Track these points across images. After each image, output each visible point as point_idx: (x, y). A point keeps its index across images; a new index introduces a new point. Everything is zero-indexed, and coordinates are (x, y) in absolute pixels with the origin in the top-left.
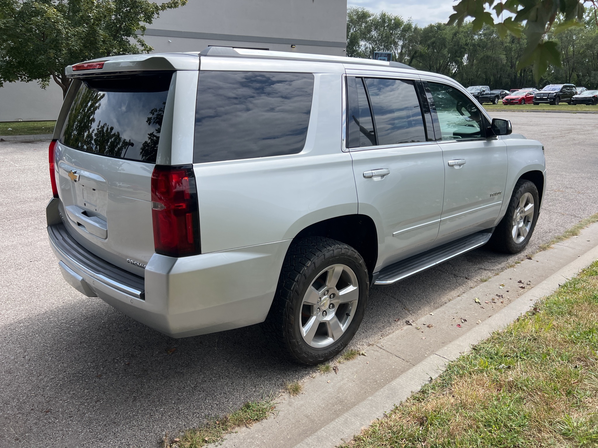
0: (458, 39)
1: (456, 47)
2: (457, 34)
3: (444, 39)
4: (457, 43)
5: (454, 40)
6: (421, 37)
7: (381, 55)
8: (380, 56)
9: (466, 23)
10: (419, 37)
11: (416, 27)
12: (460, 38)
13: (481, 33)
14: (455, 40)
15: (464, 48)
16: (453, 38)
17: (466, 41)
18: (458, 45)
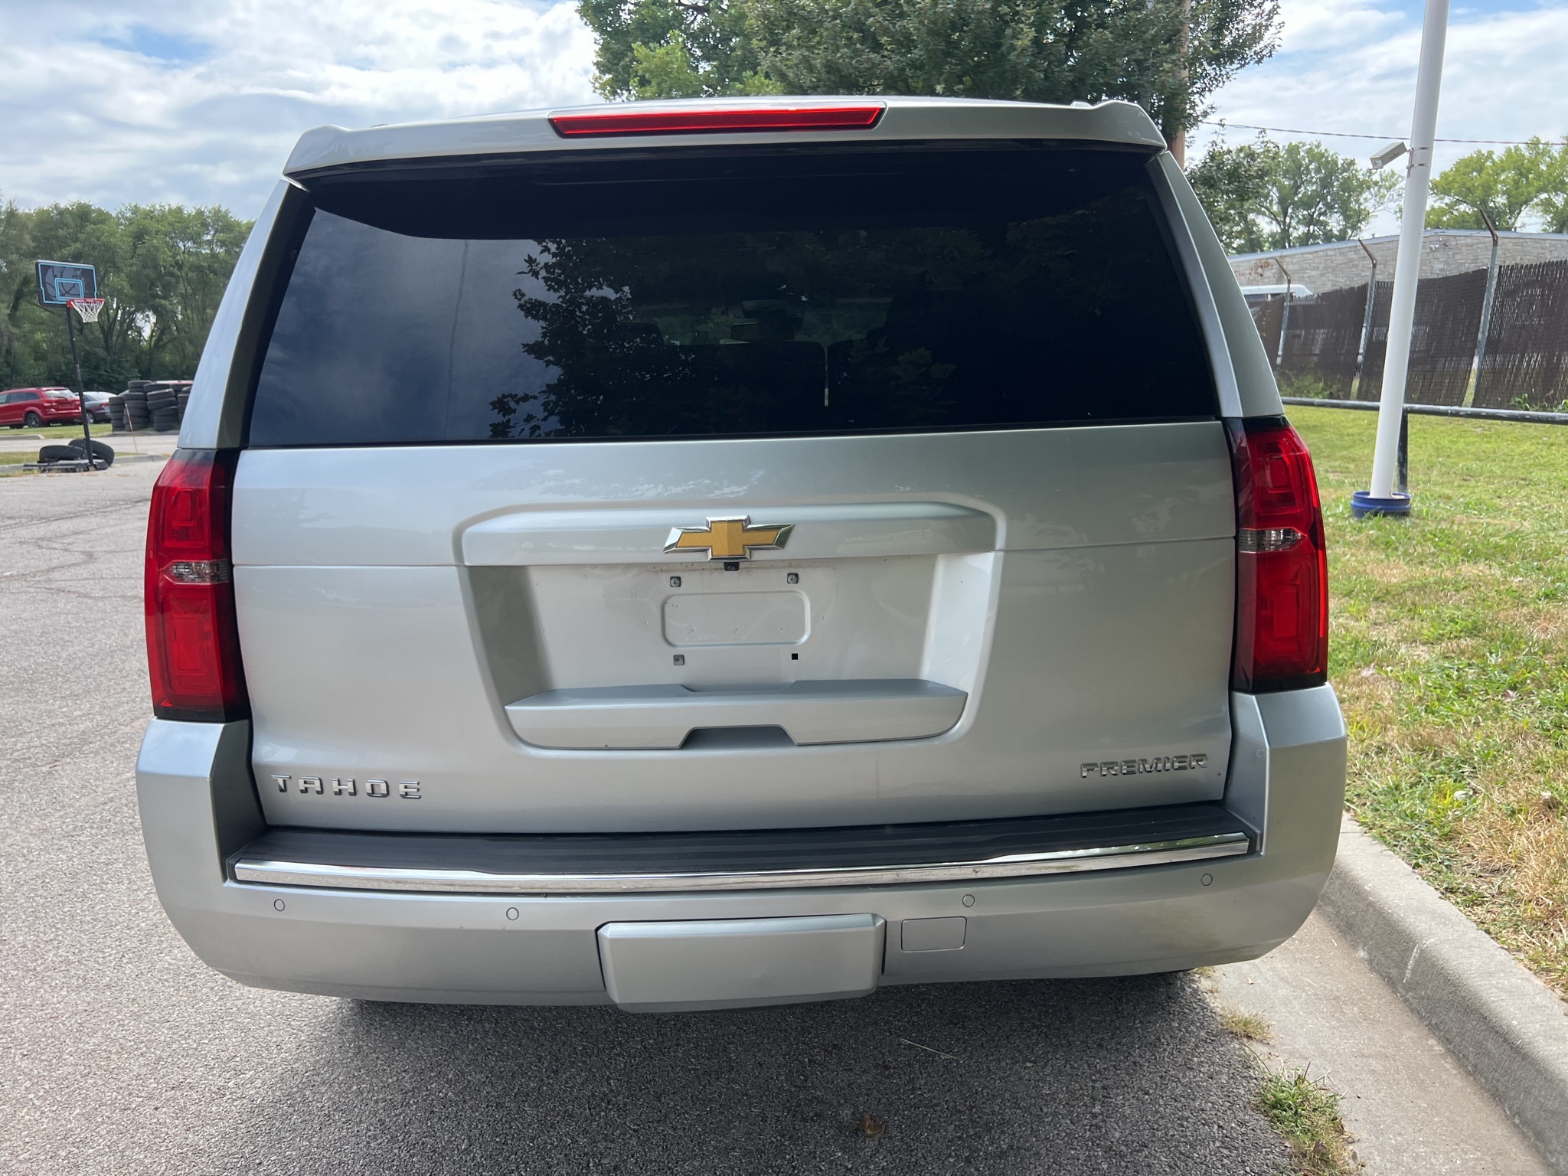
0: (152, 249)
1: (149, 272)
2: (147, 237)
3: (108, 248)
4: (151, 261)
5: (139, 251)
6: (35, 239)
7: (62, 273)
8: (59, 274)
9: (163, 212)
10: (27, 237)
11: (12, 209)
12: (157, 249)
13: (209, 237)
14: (141, 251)
15: (172, 275)
16: (135, 247)
17: (174, 257)
18: (156, 267)
